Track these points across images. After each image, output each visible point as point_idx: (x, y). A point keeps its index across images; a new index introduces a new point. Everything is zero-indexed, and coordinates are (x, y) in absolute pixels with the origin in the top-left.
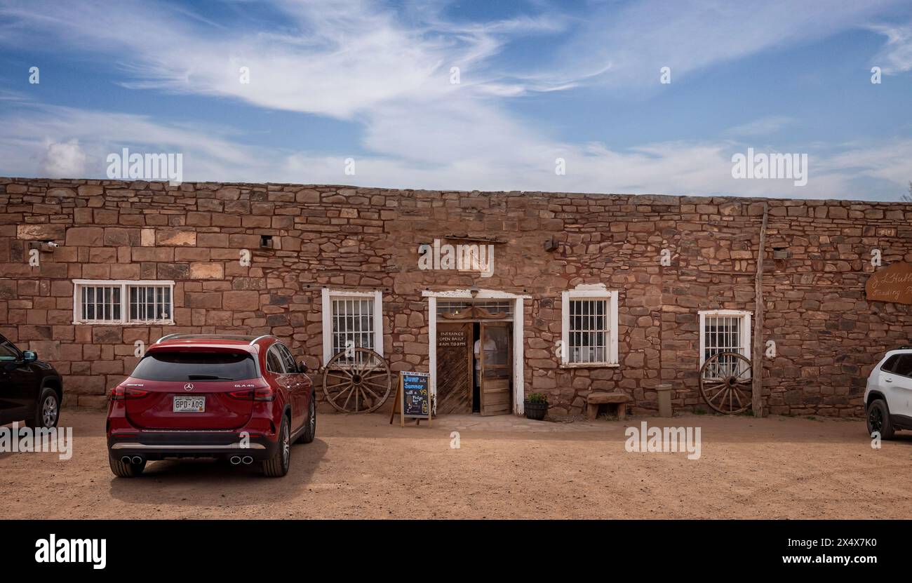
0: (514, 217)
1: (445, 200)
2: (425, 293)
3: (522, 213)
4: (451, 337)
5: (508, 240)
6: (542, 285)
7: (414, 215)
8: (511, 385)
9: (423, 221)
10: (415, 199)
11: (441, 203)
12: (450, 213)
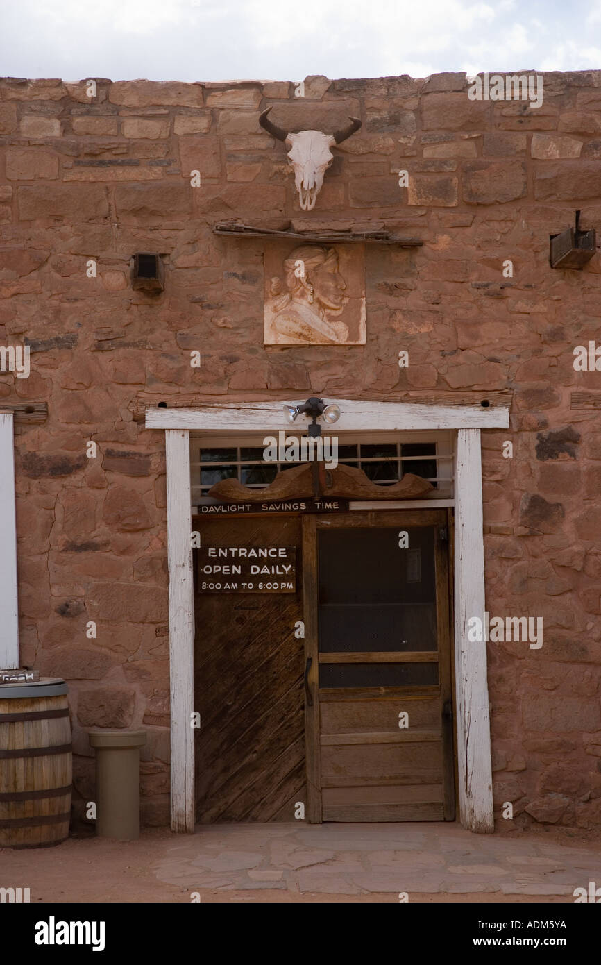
0: (444, 162)
1: (213, 114)
2: (156, 419)
3: (471, 145)
4: (246, 563)
5: (425, 236)
6: (544, 384)
7: (112, 163)
8: (449, 718)
9: (145, 182)
10: (116, 110)
11: (203, 123)
12: (231, 156)
